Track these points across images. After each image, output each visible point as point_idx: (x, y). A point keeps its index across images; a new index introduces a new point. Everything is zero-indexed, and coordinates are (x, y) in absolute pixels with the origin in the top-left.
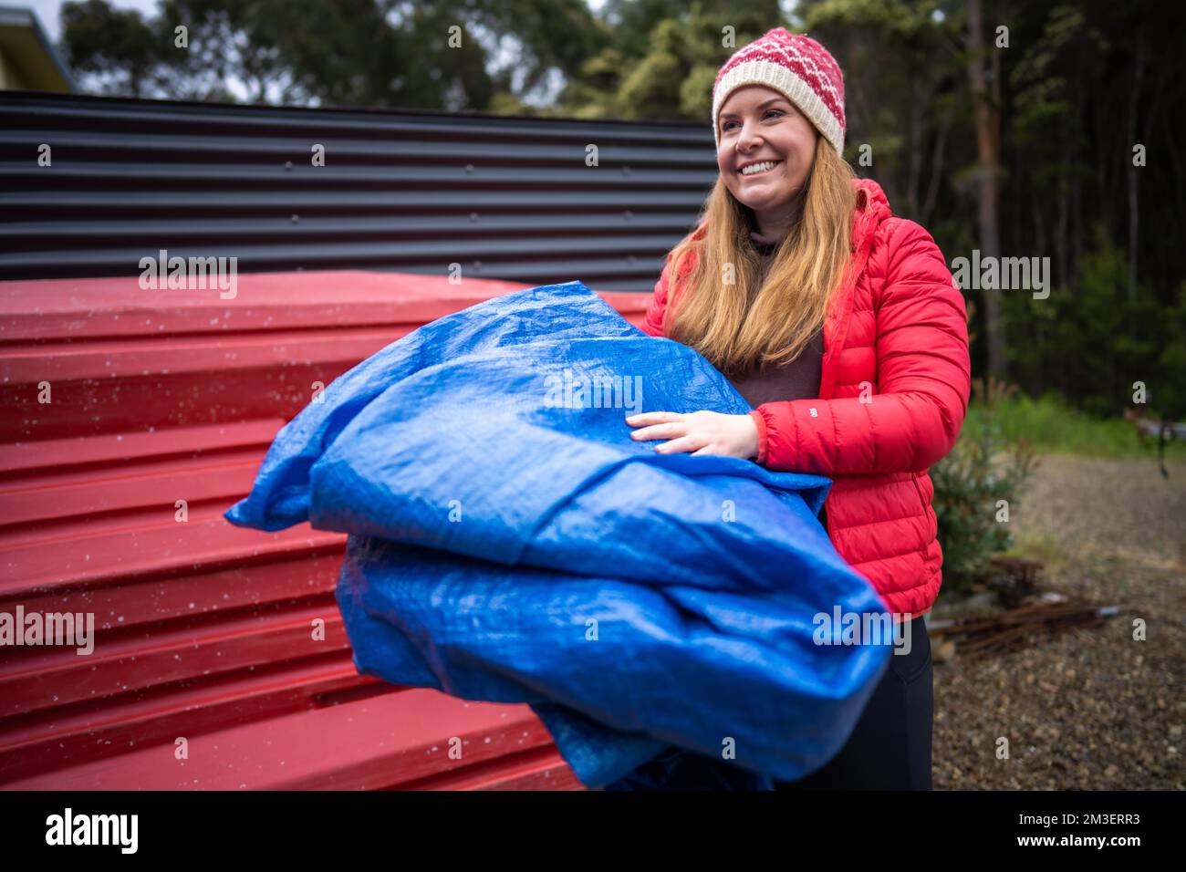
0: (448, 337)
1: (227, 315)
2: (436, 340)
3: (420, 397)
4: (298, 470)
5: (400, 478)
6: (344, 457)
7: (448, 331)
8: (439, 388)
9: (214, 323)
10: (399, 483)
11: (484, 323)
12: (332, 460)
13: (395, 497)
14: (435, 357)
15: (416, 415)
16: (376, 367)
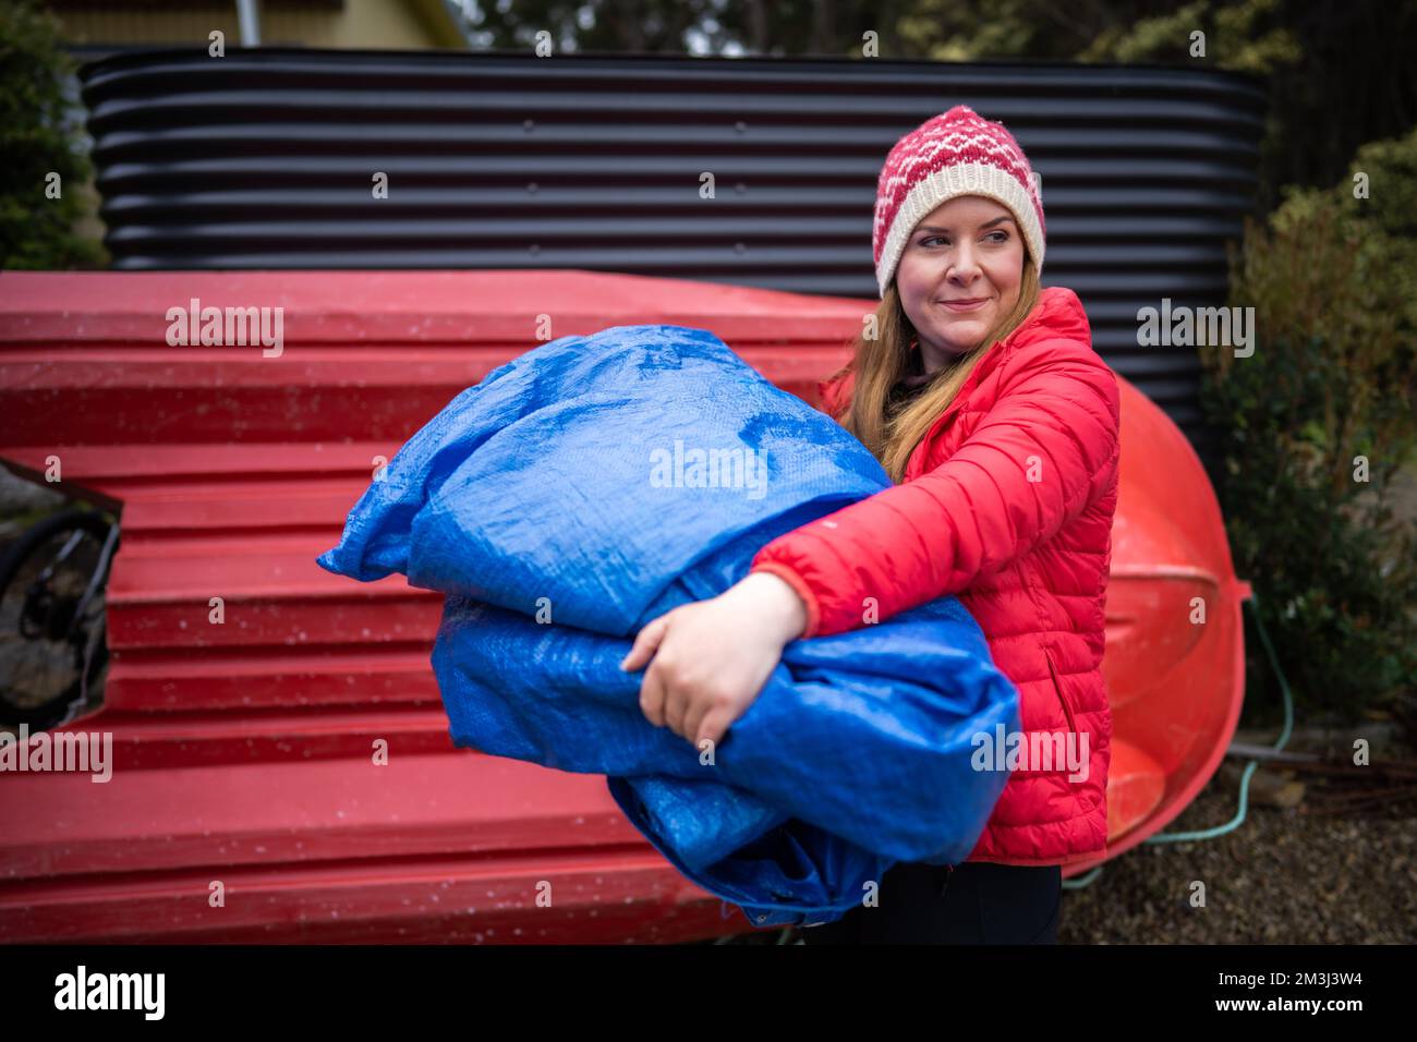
0: (566, 369)
1: (428, 323)
2: (550, 373)
3: (536, 442)
4: (398, 519)
5: (505, 539)
6: (449, 509)
7: (566, 362)
8: (558, 433)
9: (413, 332)
10: (503, 544)
11: (607, 354)
12: (436, 512)
13: (499, 560)
14: (550, 392)
15: (530, 463)
16: (484, 404)
